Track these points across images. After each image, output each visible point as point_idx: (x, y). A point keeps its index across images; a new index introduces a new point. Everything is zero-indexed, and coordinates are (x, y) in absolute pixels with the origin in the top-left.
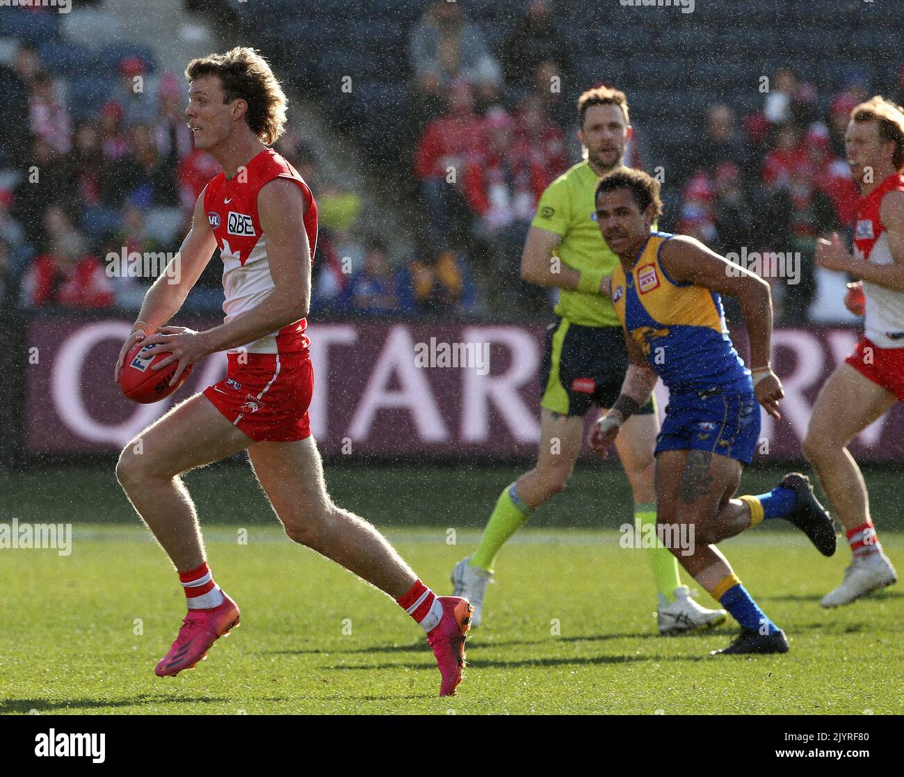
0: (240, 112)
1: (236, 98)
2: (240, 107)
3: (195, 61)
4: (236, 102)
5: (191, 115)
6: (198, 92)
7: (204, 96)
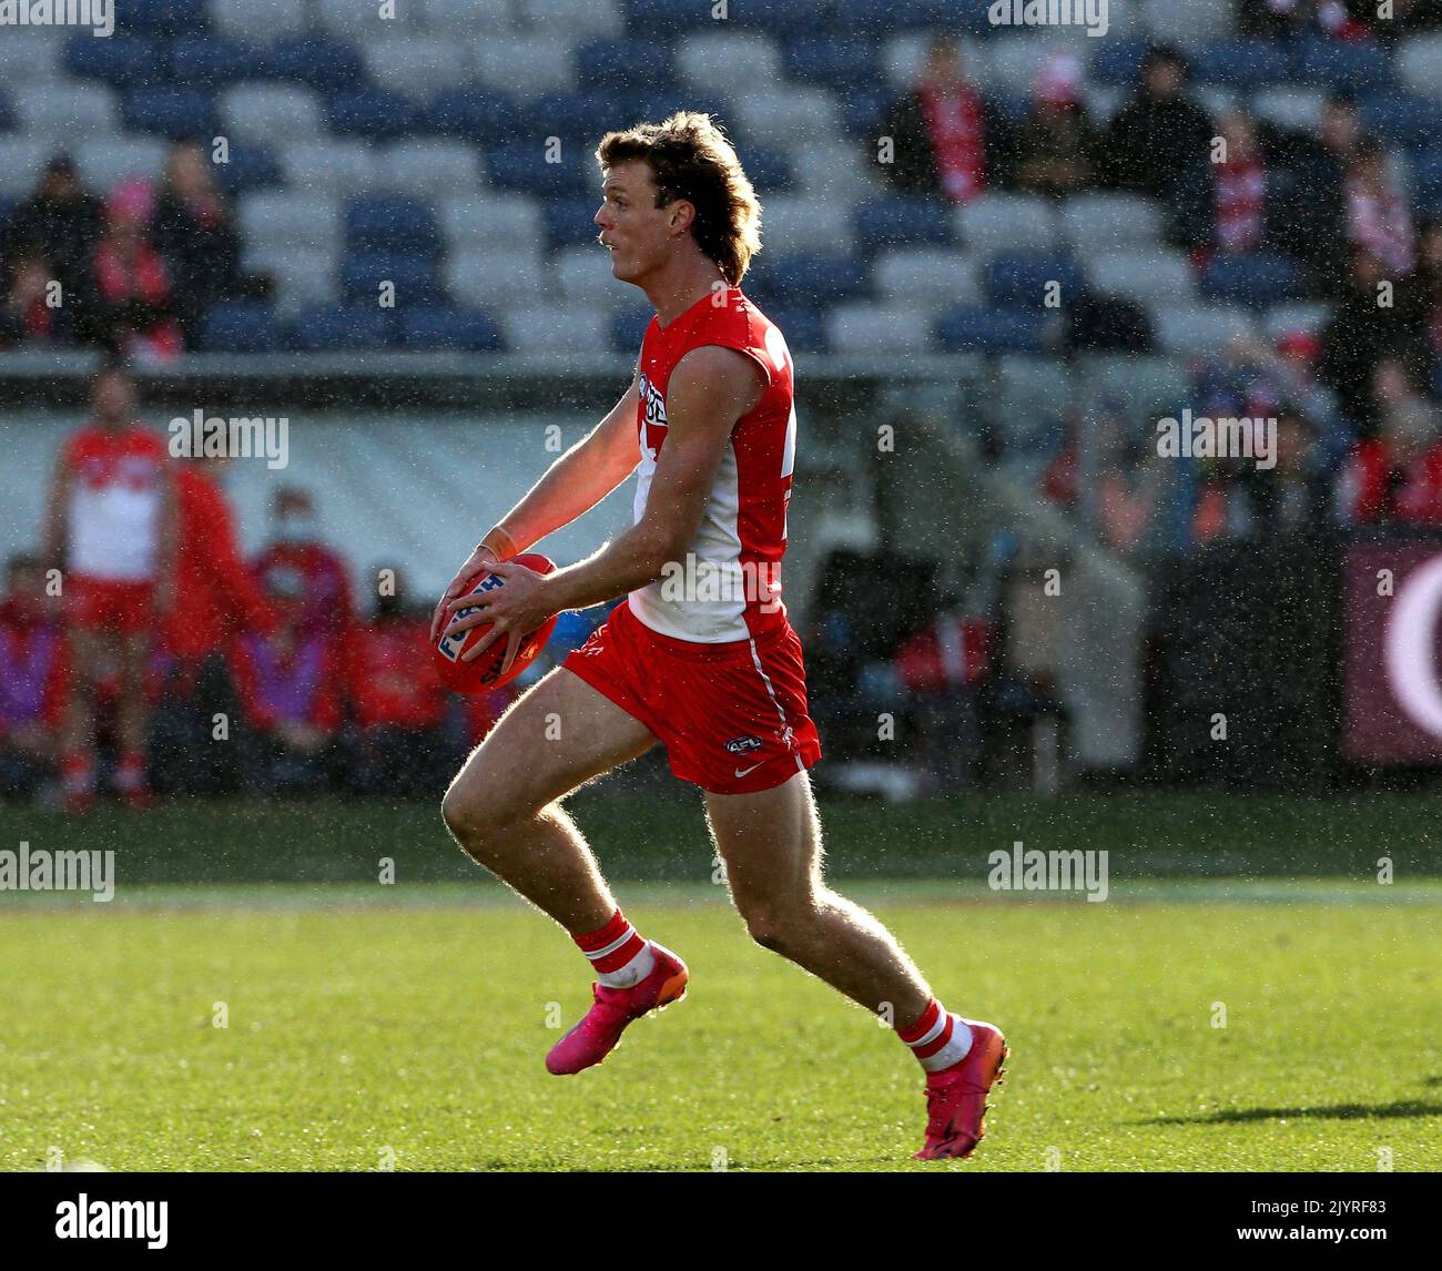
0: (683, 221)
1: (676, 200)
2: (681, 213)
3: (611, 136)
4: (676, 205)
5: (603, 225)
6: (614, 188)
7: (624, 195)
